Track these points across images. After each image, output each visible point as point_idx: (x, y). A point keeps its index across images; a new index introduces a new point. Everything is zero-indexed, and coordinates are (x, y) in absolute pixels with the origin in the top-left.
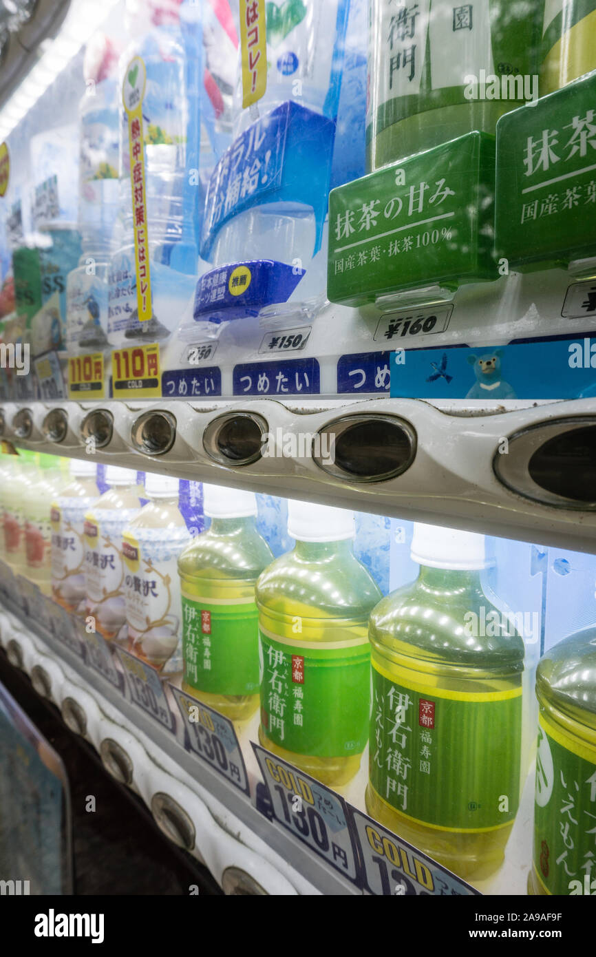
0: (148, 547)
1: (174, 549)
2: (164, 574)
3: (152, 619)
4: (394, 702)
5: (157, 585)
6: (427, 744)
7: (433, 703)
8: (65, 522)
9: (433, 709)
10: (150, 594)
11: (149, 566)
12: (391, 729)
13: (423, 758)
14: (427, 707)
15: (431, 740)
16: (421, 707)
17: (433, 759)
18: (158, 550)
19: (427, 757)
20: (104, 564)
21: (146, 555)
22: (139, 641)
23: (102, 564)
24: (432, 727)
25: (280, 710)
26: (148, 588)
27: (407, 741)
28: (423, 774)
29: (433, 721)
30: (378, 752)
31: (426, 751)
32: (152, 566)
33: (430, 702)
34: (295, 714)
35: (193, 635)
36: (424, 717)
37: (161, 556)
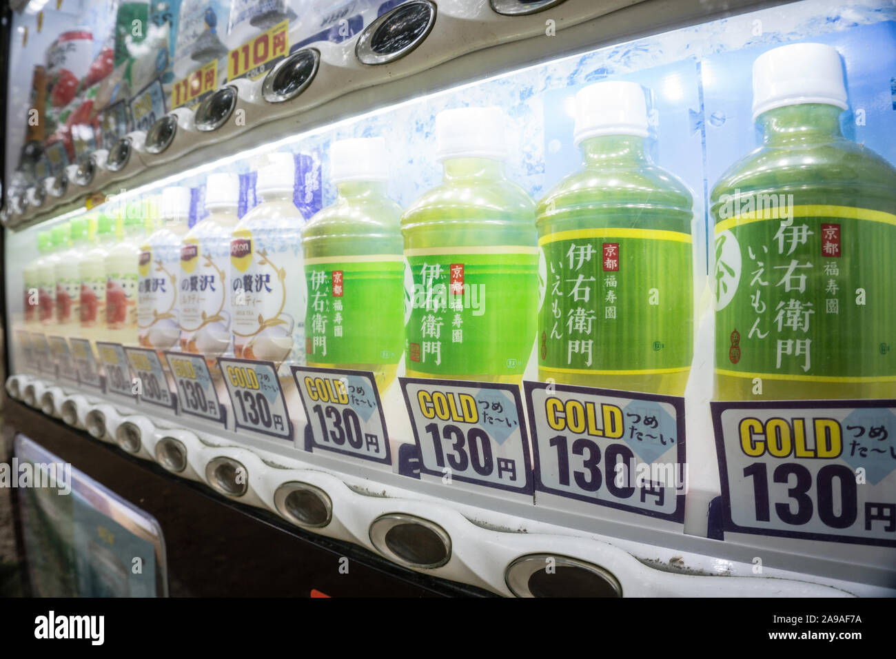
0: (263, 237)
1: (290, 238)
2: (279, 268)
3: (266, 317)
4: (574, 258)
5: (271, 279)
6: (612, 288)
7: (617, 245)
8: (156, 262)
9: (617, 251)
10: (264, 288)
11: (264, 257)
12: (572, 289)
13: (609, 304)
14: (611, 250)
15: (616, 282)
16: (605, 251)
17: (618, 302)
18: (274, 239)
19: (612, 302)
20: (204, 286)
21: (261, 245)
22: (249, 346)
23: (201, 286)
24: (617, 269)
25: (436, 331)
26: (262, 281)
27: (591, 292)
28: (609, 321)
29: (618, 263)
30: (556, 323)
31: (611, 296)
32: (267, 257)
33: (613, 245)
34: (453, 331)
35: (322, 302)
36: (609, 261)
37: (277, 246)
